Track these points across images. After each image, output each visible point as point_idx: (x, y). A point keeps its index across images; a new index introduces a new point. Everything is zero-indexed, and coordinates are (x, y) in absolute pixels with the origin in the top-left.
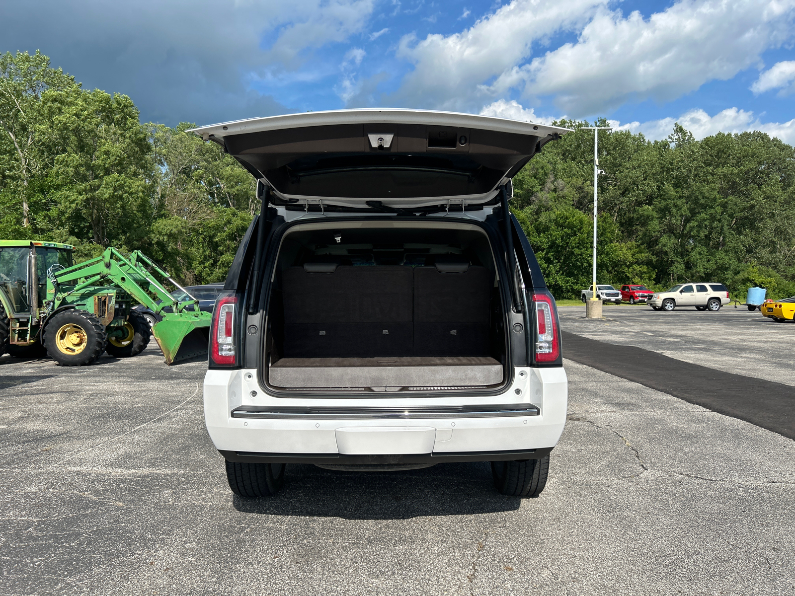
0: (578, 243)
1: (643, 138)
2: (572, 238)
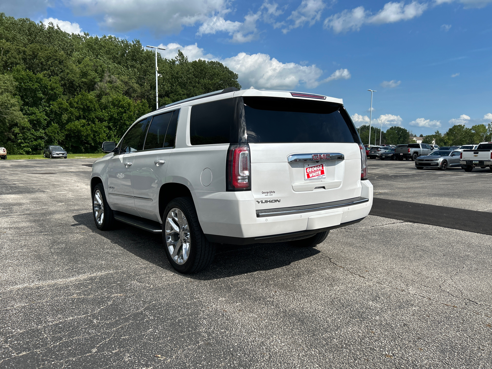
0: (128, 118)
1: (160, 56)
2: (124, 114)
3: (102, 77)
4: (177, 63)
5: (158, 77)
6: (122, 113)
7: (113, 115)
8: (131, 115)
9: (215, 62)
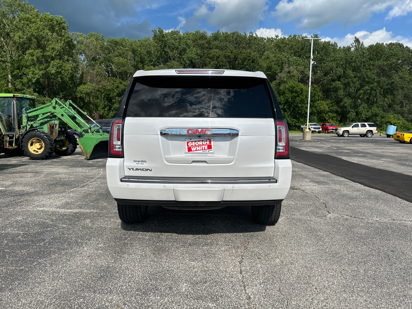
0: (300, 101)
1: (337, 45)
2: (297, 98)
3: (282, 69)
4: (353, 49)
5: (312, 64)
6: (295, 97)
7: (288, 99)
8: (303, 99)
9: (395, 43)
